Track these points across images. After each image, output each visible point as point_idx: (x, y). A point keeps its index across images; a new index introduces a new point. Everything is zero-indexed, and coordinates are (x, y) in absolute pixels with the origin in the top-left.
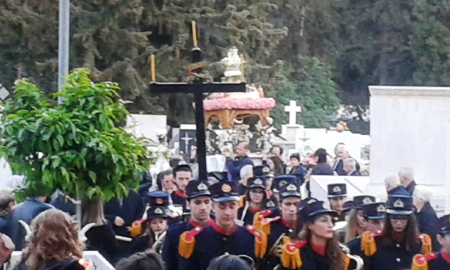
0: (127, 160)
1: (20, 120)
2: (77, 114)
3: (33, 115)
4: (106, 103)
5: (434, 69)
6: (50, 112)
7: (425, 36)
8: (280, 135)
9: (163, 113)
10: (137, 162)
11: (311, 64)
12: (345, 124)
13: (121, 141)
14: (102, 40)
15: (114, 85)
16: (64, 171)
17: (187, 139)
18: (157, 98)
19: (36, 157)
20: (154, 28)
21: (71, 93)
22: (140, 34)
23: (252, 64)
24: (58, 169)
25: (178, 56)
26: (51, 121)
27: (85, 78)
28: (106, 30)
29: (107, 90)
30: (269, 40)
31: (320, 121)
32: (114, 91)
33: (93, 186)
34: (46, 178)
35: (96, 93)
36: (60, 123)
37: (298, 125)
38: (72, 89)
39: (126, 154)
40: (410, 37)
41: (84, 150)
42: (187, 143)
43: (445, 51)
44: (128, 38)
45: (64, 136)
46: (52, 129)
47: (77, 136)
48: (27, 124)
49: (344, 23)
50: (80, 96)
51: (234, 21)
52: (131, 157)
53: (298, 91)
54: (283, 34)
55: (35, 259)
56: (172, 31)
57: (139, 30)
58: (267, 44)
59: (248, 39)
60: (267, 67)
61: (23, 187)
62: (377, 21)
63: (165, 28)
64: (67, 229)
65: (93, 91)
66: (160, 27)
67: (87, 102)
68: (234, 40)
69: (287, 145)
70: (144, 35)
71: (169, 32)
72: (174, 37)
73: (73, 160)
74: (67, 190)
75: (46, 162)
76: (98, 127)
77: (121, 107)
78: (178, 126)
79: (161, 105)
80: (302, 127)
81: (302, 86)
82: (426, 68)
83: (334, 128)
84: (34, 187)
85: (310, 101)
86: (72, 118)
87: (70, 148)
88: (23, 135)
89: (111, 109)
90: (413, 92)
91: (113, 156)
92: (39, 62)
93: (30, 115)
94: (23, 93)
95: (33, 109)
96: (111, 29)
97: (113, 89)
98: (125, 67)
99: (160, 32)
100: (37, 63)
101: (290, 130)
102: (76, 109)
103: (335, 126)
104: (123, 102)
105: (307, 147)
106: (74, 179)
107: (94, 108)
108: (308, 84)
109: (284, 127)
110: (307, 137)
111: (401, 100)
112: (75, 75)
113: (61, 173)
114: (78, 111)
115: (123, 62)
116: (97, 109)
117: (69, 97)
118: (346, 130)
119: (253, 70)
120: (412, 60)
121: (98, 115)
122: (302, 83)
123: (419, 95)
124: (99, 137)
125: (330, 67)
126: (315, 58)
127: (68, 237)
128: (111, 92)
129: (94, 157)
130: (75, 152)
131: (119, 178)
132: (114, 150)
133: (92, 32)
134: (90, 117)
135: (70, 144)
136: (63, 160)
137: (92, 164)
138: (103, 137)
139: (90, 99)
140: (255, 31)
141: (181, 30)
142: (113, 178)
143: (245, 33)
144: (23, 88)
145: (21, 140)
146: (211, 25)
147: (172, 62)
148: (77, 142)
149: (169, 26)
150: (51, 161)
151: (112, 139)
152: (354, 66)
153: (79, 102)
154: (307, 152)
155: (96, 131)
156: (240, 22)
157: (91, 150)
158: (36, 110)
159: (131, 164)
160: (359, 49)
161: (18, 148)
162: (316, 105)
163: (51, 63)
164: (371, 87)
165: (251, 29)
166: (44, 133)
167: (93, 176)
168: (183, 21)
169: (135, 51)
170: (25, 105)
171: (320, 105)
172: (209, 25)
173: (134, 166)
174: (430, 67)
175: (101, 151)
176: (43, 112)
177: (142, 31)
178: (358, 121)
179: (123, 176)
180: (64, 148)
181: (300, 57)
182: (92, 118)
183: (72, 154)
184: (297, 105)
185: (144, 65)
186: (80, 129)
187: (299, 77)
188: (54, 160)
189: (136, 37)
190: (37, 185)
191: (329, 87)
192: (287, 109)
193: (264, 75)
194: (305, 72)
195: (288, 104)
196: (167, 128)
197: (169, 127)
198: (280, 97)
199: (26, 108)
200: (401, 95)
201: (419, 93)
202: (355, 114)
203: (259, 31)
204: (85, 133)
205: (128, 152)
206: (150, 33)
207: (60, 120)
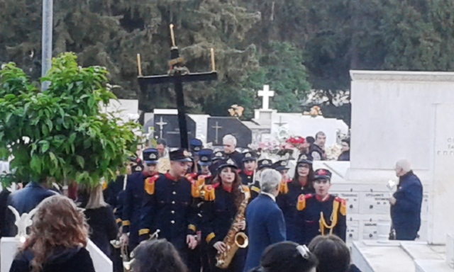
0: (116, 145)
1: (7, 105)
2: (65, 98)
3: (20, 99)
4: (93, 87)
5: (405, 54)
6: (38, 97)
7: (396, 20)
8: (253, 119)
9: (135, 98)
10: (125, 147)
11: (282, 48)
12: (319, 109)
13: (109, 126)
14: (73, 24)
15: (103, 69)
16: (52, 156)
17: (161, 124)
18: (129, 82)
19: (22, 142)
20: (126, 12)
21: (59, 77)
22: (112, 18)
23: (225, 49)
24: (47, 154)
25: (150, 41)
26: (40, 105)
27: (72, 62)
28: (78, 14)
29: (95, 74)
30: (242, 25)
31: (290, 106)
32: (102, 76)
33: (81, 170)
34: (35, 163)
35: (84, 77)
36: (48, 107)
37: (271, 110)
38: (59, 73)
39: (115, 139)
40: (382, 21)
41: (73, 135)
42: (161, 128)
43: (417, 35)
44: (101, 22)
45: (52, 120)
46: (41, 113)
47: (65, 121)
48: (14, 108)
49: (314, 7)
50: (68, 80)
51: (207, 6)
52: (120, 142)
53: (269, 76)
54: (256, 19)
55: (43, 245)
56: (144, 15)
57: (111, 14)
58: (239, 29)
59: (221, 23)
60: (240, 52)
61: (8, 172)
62: (348, 6)
63: (137, 13)
64: (73, 215)
65: (81, 75)
66: (132, 11)
67: (75, 86)
68: (207, 25)
69: (260, 130)
70: (116, 20)
71: (141, 15)
72: (147, 22)
73: (62, 145)
74: (54, 175)
75: (35, 147)
76: (86, 111)
77: (108, 91)
78: (151, 111)
79: (133, 90)
80: (275, 112)
81: (273, 71)
82: (397, 53)
83: (308, 113)
84: (20, 172)
85: (281, 86)
86: (60, 103)
87: (59, 133)
88: (10, 119)
89: (99, 94)
90: (394, 77)
91: (102, 141)
92: (10, 46)
93: (16, 99)
94: (9, 77)
95: (20, 94)
96: (82, 12)
97: (101, 73)
98: (97, 51)
99: (132, 16)
100: (8, 48)
101: (263, 114)
102: (64, 94)
103: (309, 110)
104: (111, 86)
105: (283, 132)
106: (62, 165)
107: (83, 92)
108: (280, 68)
109: (257, 112)
110: (282, 122)
111: (383, 85)
112: (62, 59)
113: (50, 158)
114: (66, 96)
115: (95, 47)
116: (85, 93)
117: (58, 81)
118: (319, 115)
119: (226, 55)
120: (383, 45)
121: (86, 99)
122: (272, 67)
123: (399, 80)
124: (88, 122)
125: (301, 52)
126: (285, 43)
127: (75, 224)
128: (99, 76)
129: (82, 142)
130: (64, 136)
131: (108, 163)
132: (102, 134)
133: (63, 16)
134: (78, 101)
135: (58, 128)
136: (52, 145)
137: (80, 149)
138: (91, 122)
139: (78, 83)
140: (228, 15)
141: (153, 14)
142: (102, 164)
143: (218, 18)
144: (9, 72)
145: (9, 125)
146: (184, 9)
147: (144, 46)
148: (66, 127)
149: (141, 10)
150: (39, 147)
151: (101, 124)
152: (325, 51)
153: (67, 87)
154: (283, 137)
155: (85, 116)
156: (213, 6)
157: (79, 134)
158: (23, 94)
159: (120, 149)
160: (329, 33)
161: (5, 133)
162: (286, 90)
163: (22, 47)
164: (352, 72)
165: (223, 14)
166: (31, 118)
167: (81, 161)
168: (156, 5)
169: (106, 35)
170: (11, 90)
171: (291, 90)
172: (181, 9)
173: (122, 151)
174: (402, 52)
175: (89, 136)
176: (31, 96)
177: (115, 15)
178: (328, 106)
179: (111, 161)
180: (53, 134)
181: (271, 42)
182: (80, 102)
183: (61, 139)
184: (270, 89)
185: (116, 49)
186: (69, 113)
187: (269, 61)
188: (42, 144)
189: (109, 22)
190: (24, 170)
191: (300, 72)
192: (260, 93)
193: (237, 59)
194: (276, 57)
195: (262, 89)
196: (138, 112)
197: (140, 112)
198: (251, 81)
199: (13, 92)
200: (381, 80)
201: (401, 77)
202: (325, 99)
203: (231, 15)
204: (74, 117)
205: (117, 137)
206: (122, 17)
207: (49, 104)
